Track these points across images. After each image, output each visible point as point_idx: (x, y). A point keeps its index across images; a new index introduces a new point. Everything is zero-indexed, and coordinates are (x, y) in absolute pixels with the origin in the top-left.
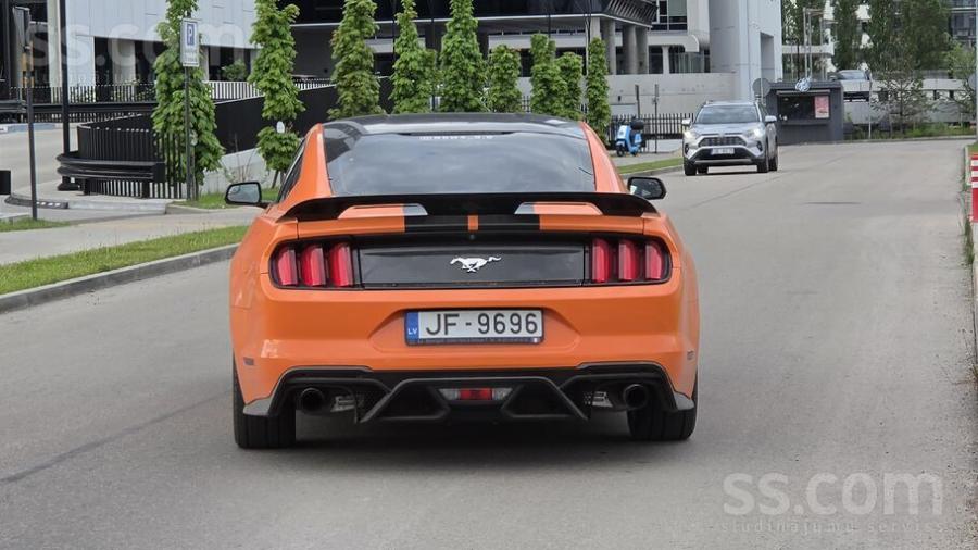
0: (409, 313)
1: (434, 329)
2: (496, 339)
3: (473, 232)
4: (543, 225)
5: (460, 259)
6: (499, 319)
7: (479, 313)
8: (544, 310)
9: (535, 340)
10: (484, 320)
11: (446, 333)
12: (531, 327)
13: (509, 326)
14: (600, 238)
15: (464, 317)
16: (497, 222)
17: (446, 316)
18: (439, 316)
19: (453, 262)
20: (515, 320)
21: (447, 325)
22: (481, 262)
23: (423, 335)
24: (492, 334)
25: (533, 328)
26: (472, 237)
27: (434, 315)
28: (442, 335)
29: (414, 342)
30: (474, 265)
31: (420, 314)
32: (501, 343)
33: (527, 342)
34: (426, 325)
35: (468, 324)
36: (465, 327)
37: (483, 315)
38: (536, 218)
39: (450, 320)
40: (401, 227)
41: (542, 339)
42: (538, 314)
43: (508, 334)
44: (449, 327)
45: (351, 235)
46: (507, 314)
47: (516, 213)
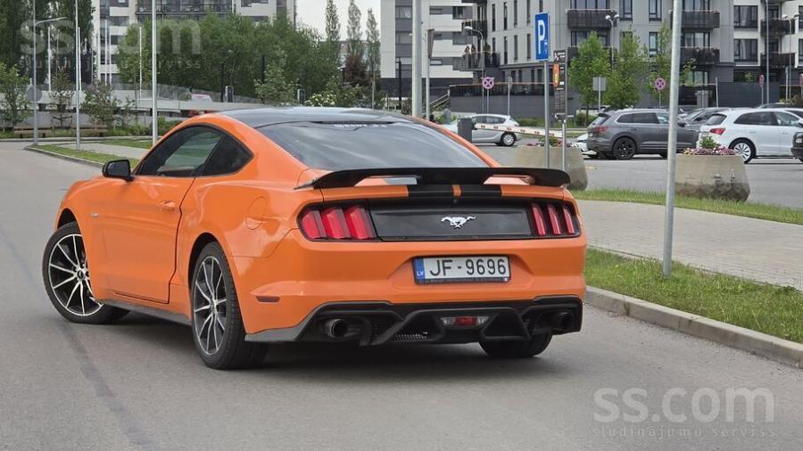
0: (416, 260)
1: (436, 272)
2: (480, 278)
3: (456, 197)
4: (505, 192)
5: (447, 218)
6: (480, 263)
7: (466, 259)
8: (508, 256)
9: (506, 280)
10: (470, 264)
11: (445, 274)
12: (502, 270)
13: (487, 269)
14: (535, 202)
15: (456, 263)
16: (473, 189)
17: (444, 262)
18: (438, 262)
19: (443, 220)
20: (491, 264)
21: (444, 268)
22: (463, 220)
23: (428, 276)
24: (476, 275)
25: (503, 270)
26: (455, 201)
27: (434, 261)
28: (441, 276)
29: (421, 281)
30: (459, 223)
31: (425, 260)
32: (484, 282)
33: (500, 281)
34: (429, 269)
35: (460, 267)
36: (457, 270)
37: (469, 260)
38: (497, 187)
39: (447, 264)
40: (406, 193)
41: (509, 278)
42: (505, 259)
43: (487, 275)
44: (446, 270)
45: (367, 199)
46: (485, 259)
47: (486, 182)
